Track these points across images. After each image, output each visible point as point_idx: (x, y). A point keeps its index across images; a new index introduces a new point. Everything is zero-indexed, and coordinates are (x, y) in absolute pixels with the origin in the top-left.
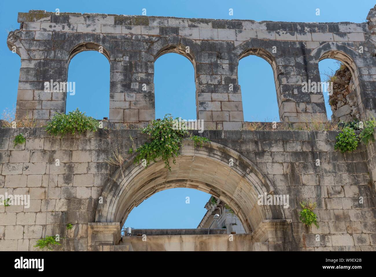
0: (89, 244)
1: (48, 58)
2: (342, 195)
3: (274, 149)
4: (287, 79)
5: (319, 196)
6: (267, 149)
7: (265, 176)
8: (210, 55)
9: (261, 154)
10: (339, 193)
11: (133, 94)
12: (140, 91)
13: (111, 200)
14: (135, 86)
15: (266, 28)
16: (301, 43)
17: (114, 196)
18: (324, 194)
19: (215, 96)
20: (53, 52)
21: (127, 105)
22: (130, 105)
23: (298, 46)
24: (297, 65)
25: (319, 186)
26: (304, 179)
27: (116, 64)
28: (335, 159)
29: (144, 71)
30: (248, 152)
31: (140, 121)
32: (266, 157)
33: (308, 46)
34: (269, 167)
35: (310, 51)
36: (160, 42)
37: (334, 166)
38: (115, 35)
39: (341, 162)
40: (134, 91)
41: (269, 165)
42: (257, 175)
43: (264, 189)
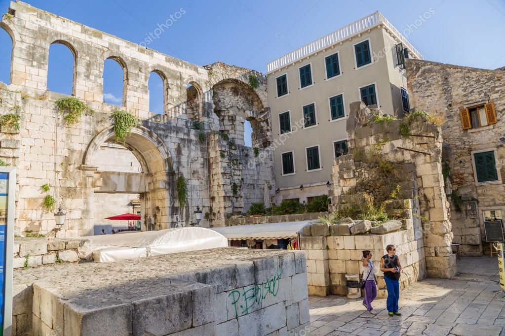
0: (81, 176)
1: (36, 44)
2: (197, 162)
3: (172, 135)
4: (172, 92)
5: (188, 161)
6: (169, 135)
7: (168, 148)
8: (136, 68)
9: (166, 137)
10: (196, 161)
11: (91, 83)
12: (95, 81)
13: (93, 153)
14: (92, 77)
15: (165, 60)
16: (180, 73)
17: (94, 150)
18: (190, 161)
19: (136, 93)
20: (39, 41)
21: (86, 89)
22: (88, 89)
23: (178, 74)
24: (177, 85)
25: (188, 156)
26: (183, 152)
27: (82, 60)
28: (196, 144)
29: (98, 69)
30: (160, 135)
31: (94, 101)
32: (168, 139)
33: (183, 76)
34: (169, 144)
35: (184, 79)
36: (108, 52)
37: (196, 147)
38: (81, 40)
39: (199, 146)
40: (91, 80)
41: (169, 143)
42: (164, 148)
43: (166, 155)
